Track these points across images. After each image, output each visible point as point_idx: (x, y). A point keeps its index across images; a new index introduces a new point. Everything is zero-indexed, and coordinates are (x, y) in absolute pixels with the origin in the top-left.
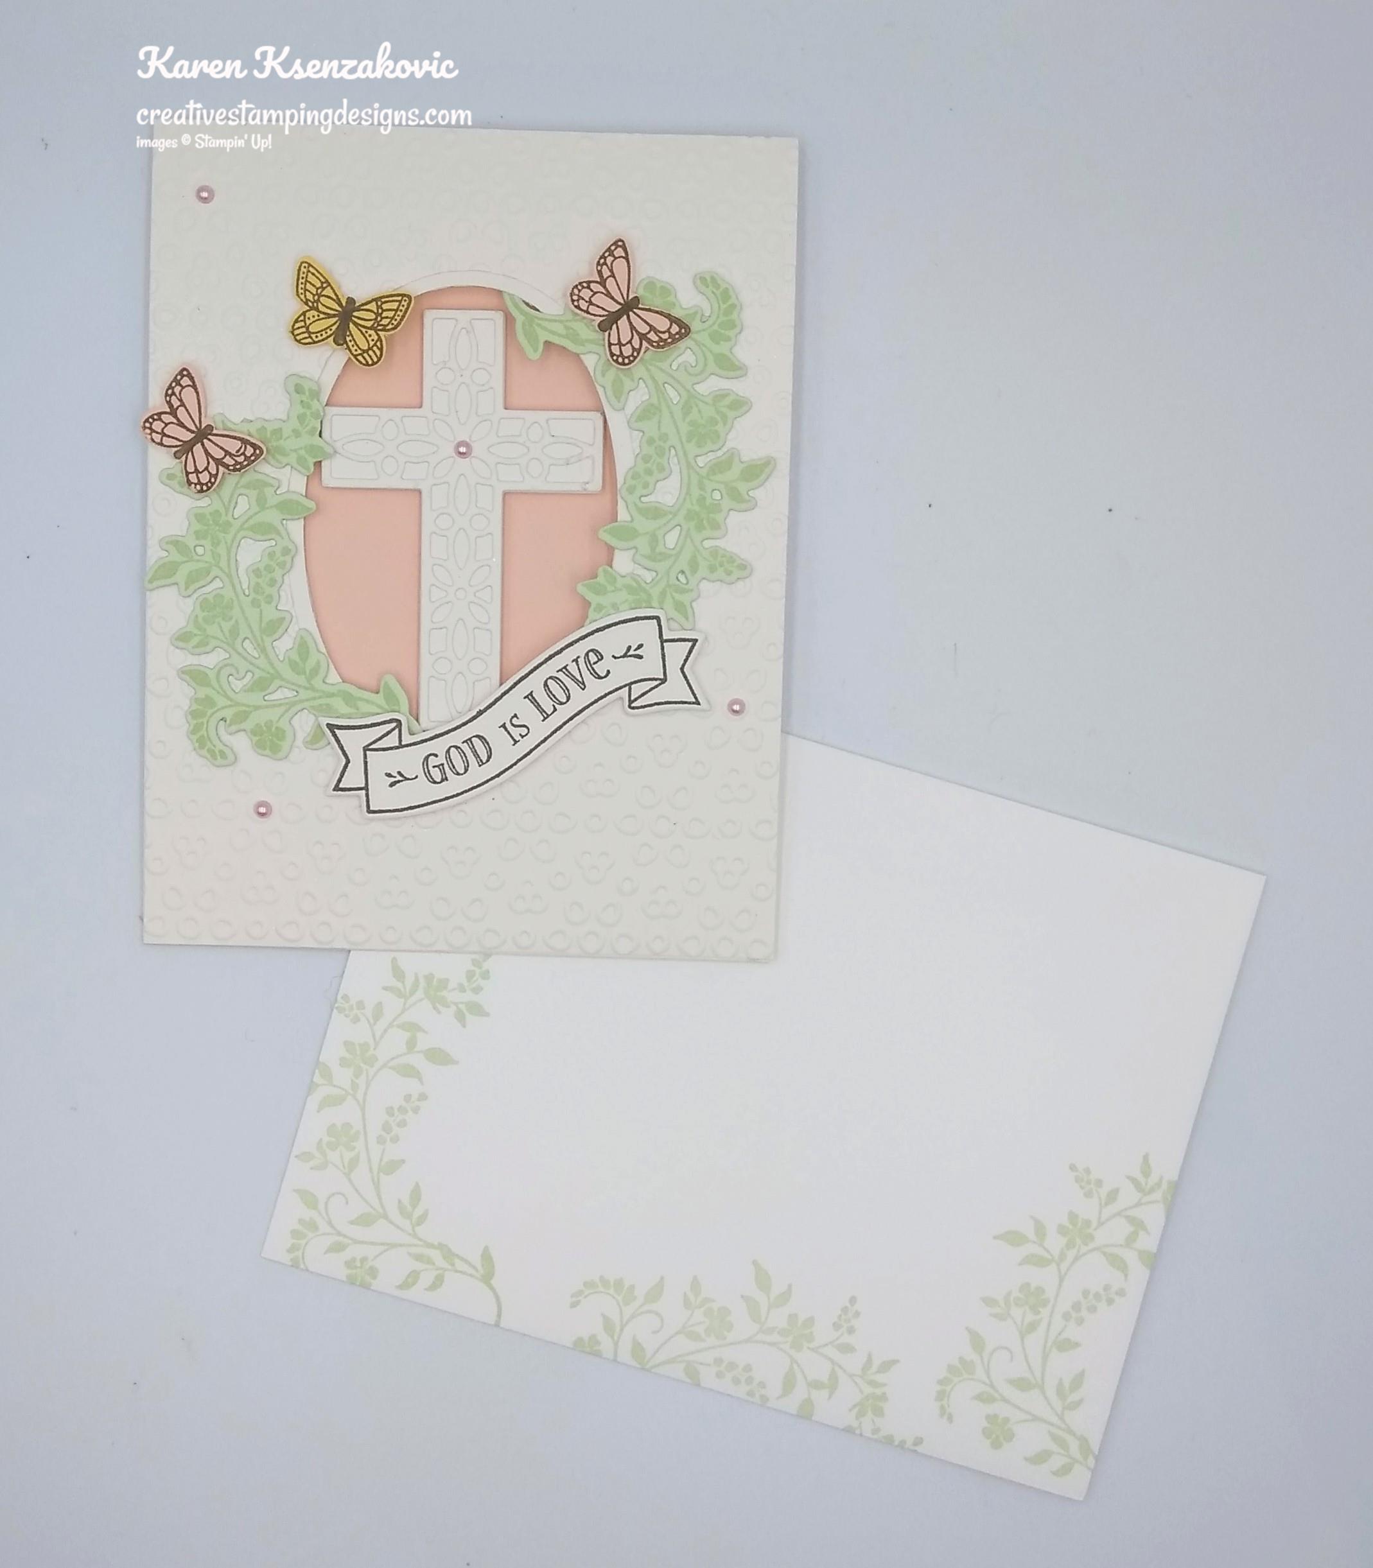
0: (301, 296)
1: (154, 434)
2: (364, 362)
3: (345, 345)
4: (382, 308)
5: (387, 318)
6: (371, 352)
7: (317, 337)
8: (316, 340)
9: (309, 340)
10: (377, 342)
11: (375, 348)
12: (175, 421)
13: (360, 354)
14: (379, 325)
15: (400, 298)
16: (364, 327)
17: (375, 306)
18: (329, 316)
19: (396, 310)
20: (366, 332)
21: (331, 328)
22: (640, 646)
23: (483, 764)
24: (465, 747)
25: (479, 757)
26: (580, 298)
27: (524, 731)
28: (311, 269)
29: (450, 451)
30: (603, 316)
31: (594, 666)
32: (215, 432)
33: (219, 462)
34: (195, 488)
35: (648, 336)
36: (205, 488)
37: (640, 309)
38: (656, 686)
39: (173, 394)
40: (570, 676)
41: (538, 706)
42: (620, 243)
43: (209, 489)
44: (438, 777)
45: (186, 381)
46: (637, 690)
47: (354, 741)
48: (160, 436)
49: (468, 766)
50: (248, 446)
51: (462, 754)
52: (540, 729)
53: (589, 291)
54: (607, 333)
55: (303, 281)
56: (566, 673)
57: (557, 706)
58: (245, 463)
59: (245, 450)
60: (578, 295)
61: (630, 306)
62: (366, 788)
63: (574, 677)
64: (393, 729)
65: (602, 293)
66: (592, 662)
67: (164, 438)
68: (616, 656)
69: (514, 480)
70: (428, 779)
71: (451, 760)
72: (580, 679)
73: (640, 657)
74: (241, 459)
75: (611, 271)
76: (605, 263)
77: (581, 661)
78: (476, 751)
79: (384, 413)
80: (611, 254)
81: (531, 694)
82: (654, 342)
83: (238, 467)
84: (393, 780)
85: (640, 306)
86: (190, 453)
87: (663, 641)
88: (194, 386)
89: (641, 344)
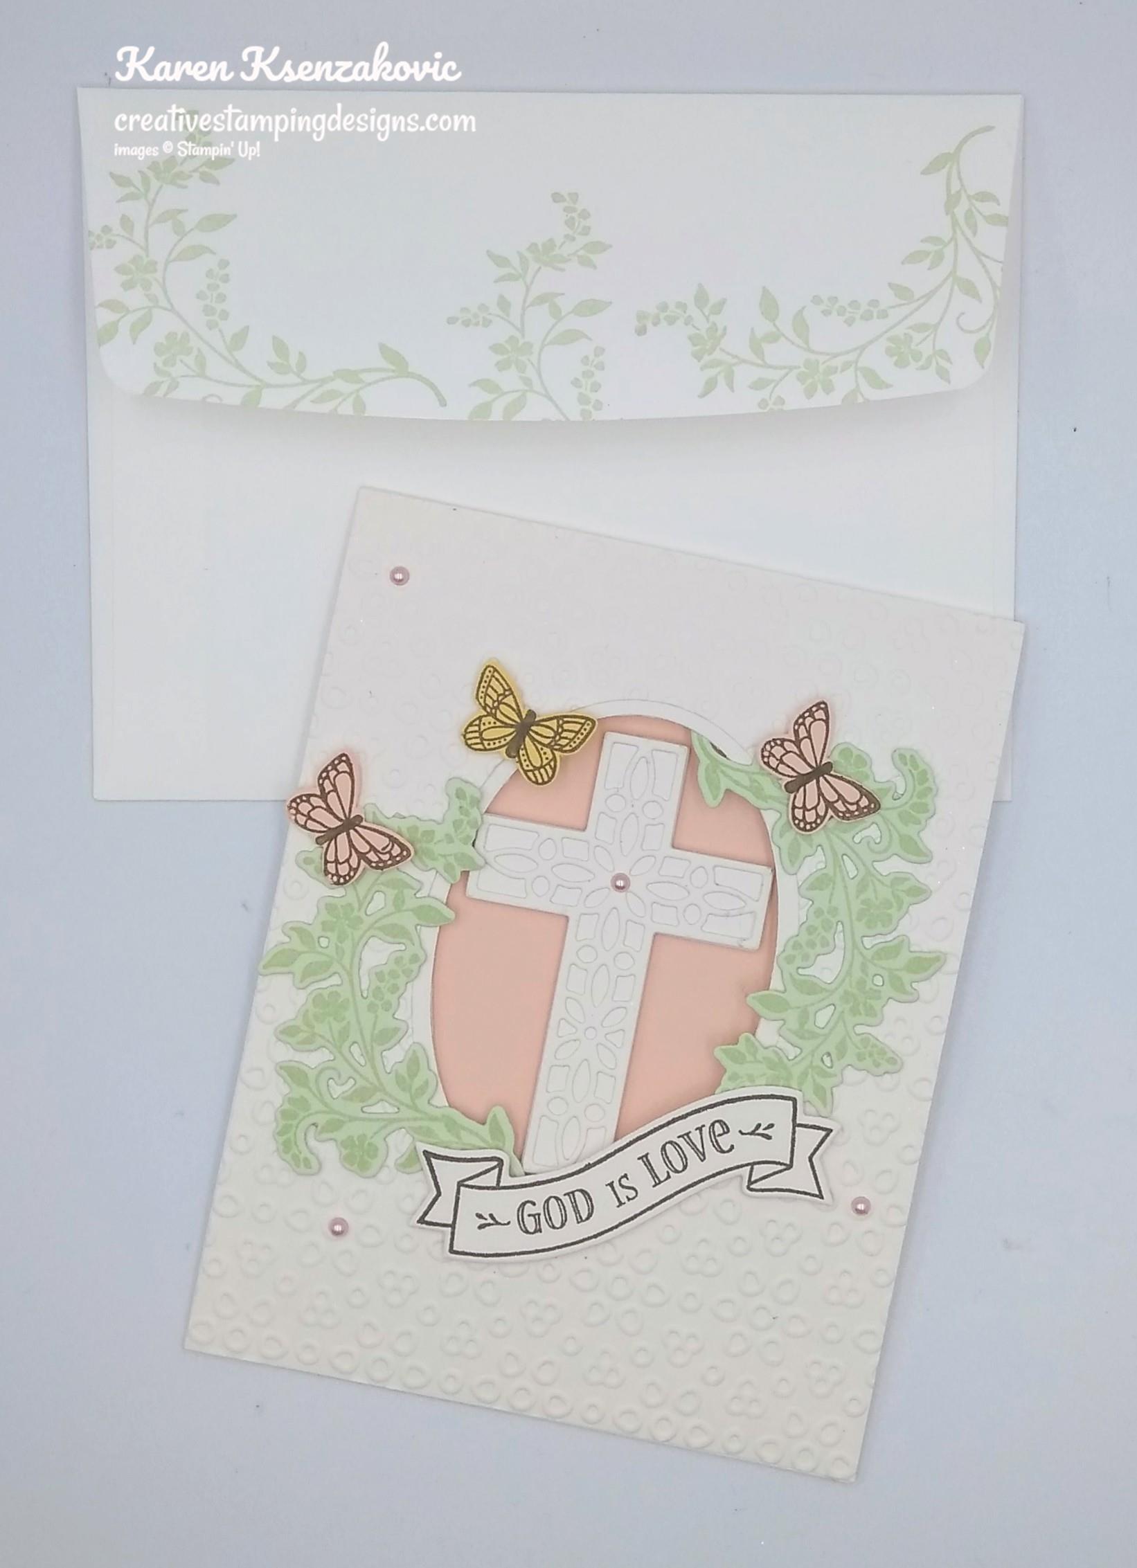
0: (480, 700)
1: (299, 816)
2: (534, 779)
3: (517, 758)
4: (562, 728)
5: (566, 738)
6: (542, 771)
7: (489, 744)
8: (488, 747)
9: (480, 746)
10: (551, 760)
11: (548, 767)
12: (324, 806)
13: (531, 771)
14: (556, 744)
15: (583, 721)
16: (540, 743)
17: (556, 724)
18: (506, 725)
19: (577, 733)
20: (542, 749)
21: (506, 738)
22: (771, 1126)
23: (582, 1221)
24: (566, 1200)
25: (579, 1213)
26: (771, 755)
27: (632, 1193)
28: (496, 674)
29: (607, 881)
30: (792, 777)
31: (717, 1138)
32: (364, 823)
33: (362, 856)
34: (332, 879)
35: (835, 805)
36: (342, 880)
37: (831, 775)
38: (781, 1171)
39: (328, 777)
40: (691, 1144)
41: (651, 1170)
42: (822, 706)
43: (346, 882)
44: (531, 1226)
45: (343, 767)
46: (760, 1171)
47: (449, 1174)
48: (305, 818)
49: (566, 1220)
50: (396, 846)
51: (562, 1207)
52: (651, 1193)
53: (782, 749)
54: (792, 795)
55: (486, 685)
56: (687, 1140)
57: (671, 1173)
58: (390, 862)
59: (391, 849)
60: (770, 752)
61: (821, 771)
62: (453, 1226)
63: (695, 1146)
64: (493, 1168)
65: (795, 753)
66: (716, 1134)
67: (309, 822)
68: (744, 1131)
69: (668, 923)
70: (521, 1227)
71: (548, 1211)
72: (701, 1150)
73: (769, 1137)
74: (386, 857)
75: (808, 732)
76: (803, 724)
77: (706, 1131)
78: (576, 1206)
79: (545, 830)
80: (812, 715)
81: (646, 1156)
82: (841, 812)
83: (381, 865)
84: (483, 1222)
85: (832, 773)
86: (333, 842)
87: (795, 1125)
88: (351, 774)
89: (826, 812)
